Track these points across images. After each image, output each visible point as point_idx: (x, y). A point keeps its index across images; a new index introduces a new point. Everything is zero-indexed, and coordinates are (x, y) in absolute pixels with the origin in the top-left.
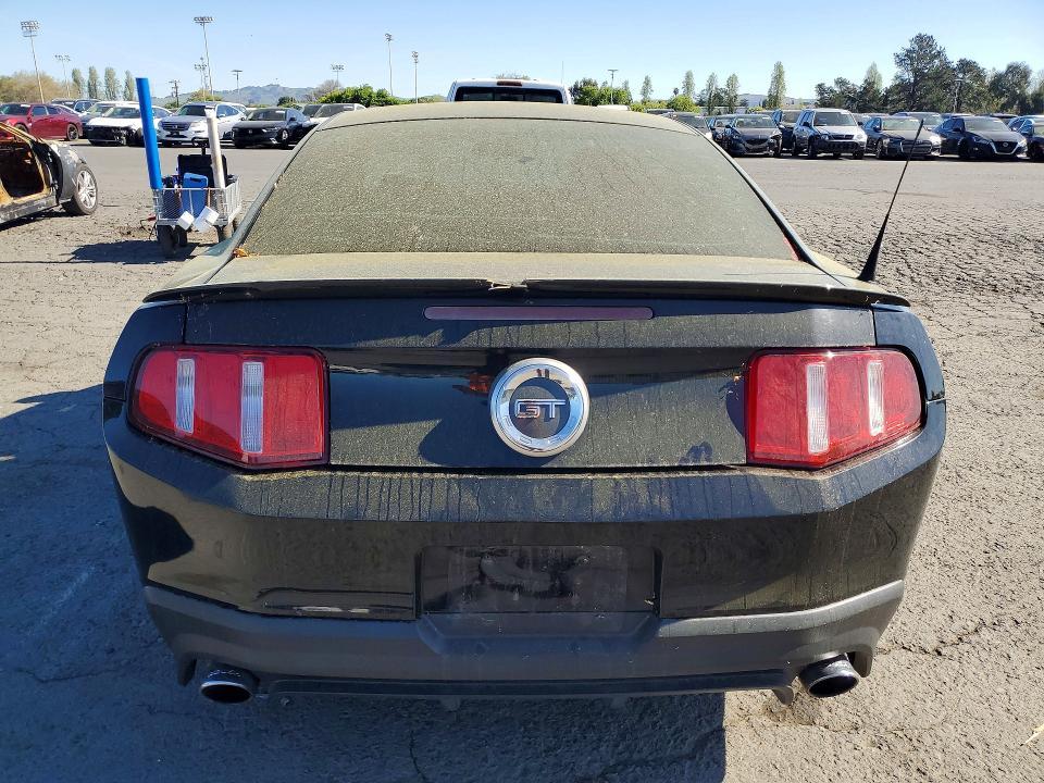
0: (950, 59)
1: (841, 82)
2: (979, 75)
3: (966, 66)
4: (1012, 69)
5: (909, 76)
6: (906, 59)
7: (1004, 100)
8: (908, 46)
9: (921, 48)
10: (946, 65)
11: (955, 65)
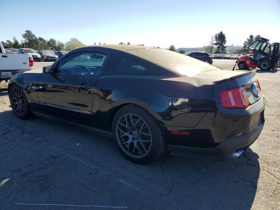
0: (37, 37)
1: (8, 41)
2: (44, 41)
3: (41, 39)
4: (51, 40)
5: (27, 41)
6: (25, 36)
7: (51, 48)
8: (25, 33)
9: (28, 34)
10: (36, 38)
11: (38, 38)
